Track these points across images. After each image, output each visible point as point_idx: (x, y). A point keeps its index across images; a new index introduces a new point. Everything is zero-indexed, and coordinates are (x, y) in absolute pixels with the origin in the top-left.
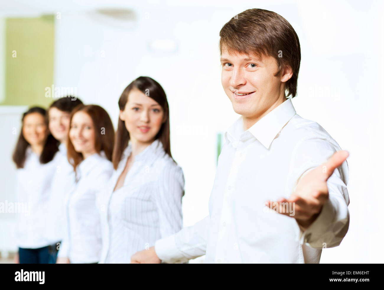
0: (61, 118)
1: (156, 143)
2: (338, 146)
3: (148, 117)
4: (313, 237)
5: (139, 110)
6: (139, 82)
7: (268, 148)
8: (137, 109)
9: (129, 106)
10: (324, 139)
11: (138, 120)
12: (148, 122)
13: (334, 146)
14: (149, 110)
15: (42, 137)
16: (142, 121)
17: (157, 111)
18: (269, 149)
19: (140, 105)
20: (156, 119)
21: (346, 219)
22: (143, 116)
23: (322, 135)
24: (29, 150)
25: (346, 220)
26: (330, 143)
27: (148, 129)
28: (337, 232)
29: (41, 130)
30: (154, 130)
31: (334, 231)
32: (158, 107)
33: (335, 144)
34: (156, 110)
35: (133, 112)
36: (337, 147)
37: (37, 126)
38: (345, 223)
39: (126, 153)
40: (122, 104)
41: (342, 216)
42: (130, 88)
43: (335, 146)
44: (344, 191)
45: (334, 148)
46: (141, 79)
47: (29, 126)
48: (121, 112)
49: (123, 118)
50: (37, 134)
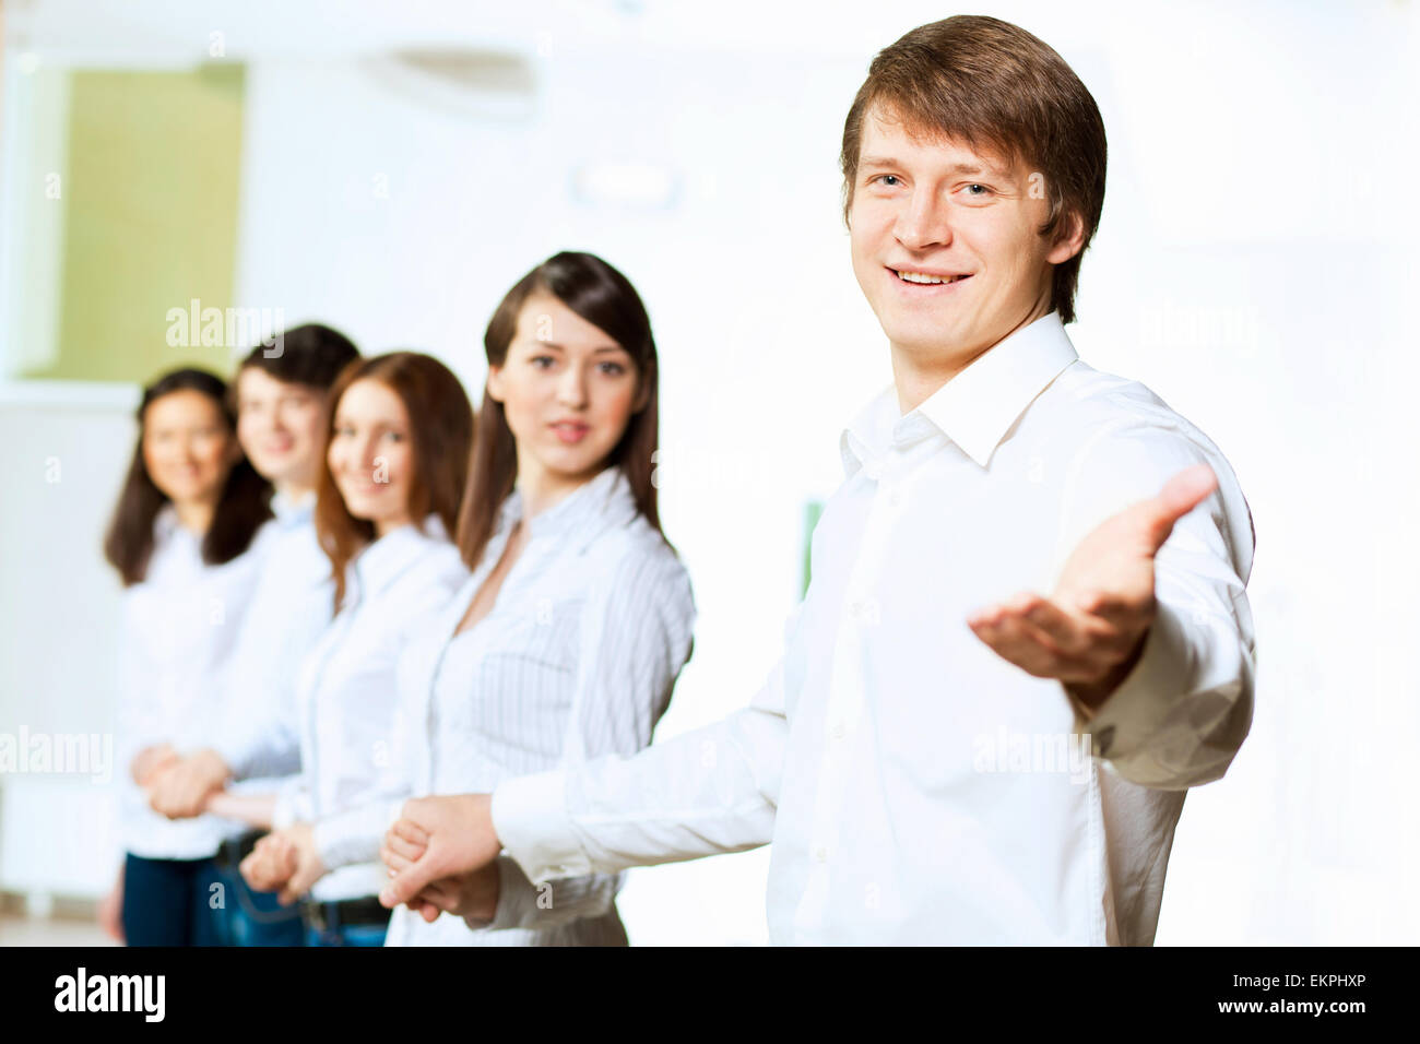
0: (280, 402)
1: (607, 478)
2: (1214, 450)
3: (584, 388)
4: (1120, 740)
5: (554, 366)
6: (557, 271)
7: (984, 465)
8: (546, 361)
9: (518, 352)
10: (1169, 429)
11: (551, 398)
12: (584, 406)
13: (1203, 451)
14: (586, 366)
15: (211, 474)
16: (563, 404)
17: (614, 371)
18: (987, 468)
19: (558, 348)
20: (610, 396)
21: (1234, 683)
22: (566, 384)
23: (1163, 417)
24: (165, 521)
25: (1237, 689)
26: (1190, 439)
27: (582, 429)
28: (1209, 728)
29: (206, 448)
30: (604, 435)
31: (1196, 723)
32: (620, 356)
33: (1208, 445)
34: (610, 368)
35: (532, 371)
36: (1213, 455)
37: (192, 433)
38: (1233, 699)
39: (510, 510)
40: (497, 343)
41: (1220, 676)
42: (524, 289)
43: (1206, 450)
44: (1237, 601)
45: (1203, 455)
46: (565, 258)
47: (167, 435)
48: (493, 370)
49: (497, 394)
50: (194, 464)
